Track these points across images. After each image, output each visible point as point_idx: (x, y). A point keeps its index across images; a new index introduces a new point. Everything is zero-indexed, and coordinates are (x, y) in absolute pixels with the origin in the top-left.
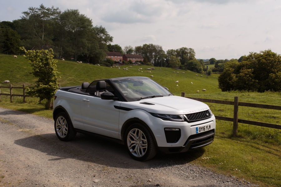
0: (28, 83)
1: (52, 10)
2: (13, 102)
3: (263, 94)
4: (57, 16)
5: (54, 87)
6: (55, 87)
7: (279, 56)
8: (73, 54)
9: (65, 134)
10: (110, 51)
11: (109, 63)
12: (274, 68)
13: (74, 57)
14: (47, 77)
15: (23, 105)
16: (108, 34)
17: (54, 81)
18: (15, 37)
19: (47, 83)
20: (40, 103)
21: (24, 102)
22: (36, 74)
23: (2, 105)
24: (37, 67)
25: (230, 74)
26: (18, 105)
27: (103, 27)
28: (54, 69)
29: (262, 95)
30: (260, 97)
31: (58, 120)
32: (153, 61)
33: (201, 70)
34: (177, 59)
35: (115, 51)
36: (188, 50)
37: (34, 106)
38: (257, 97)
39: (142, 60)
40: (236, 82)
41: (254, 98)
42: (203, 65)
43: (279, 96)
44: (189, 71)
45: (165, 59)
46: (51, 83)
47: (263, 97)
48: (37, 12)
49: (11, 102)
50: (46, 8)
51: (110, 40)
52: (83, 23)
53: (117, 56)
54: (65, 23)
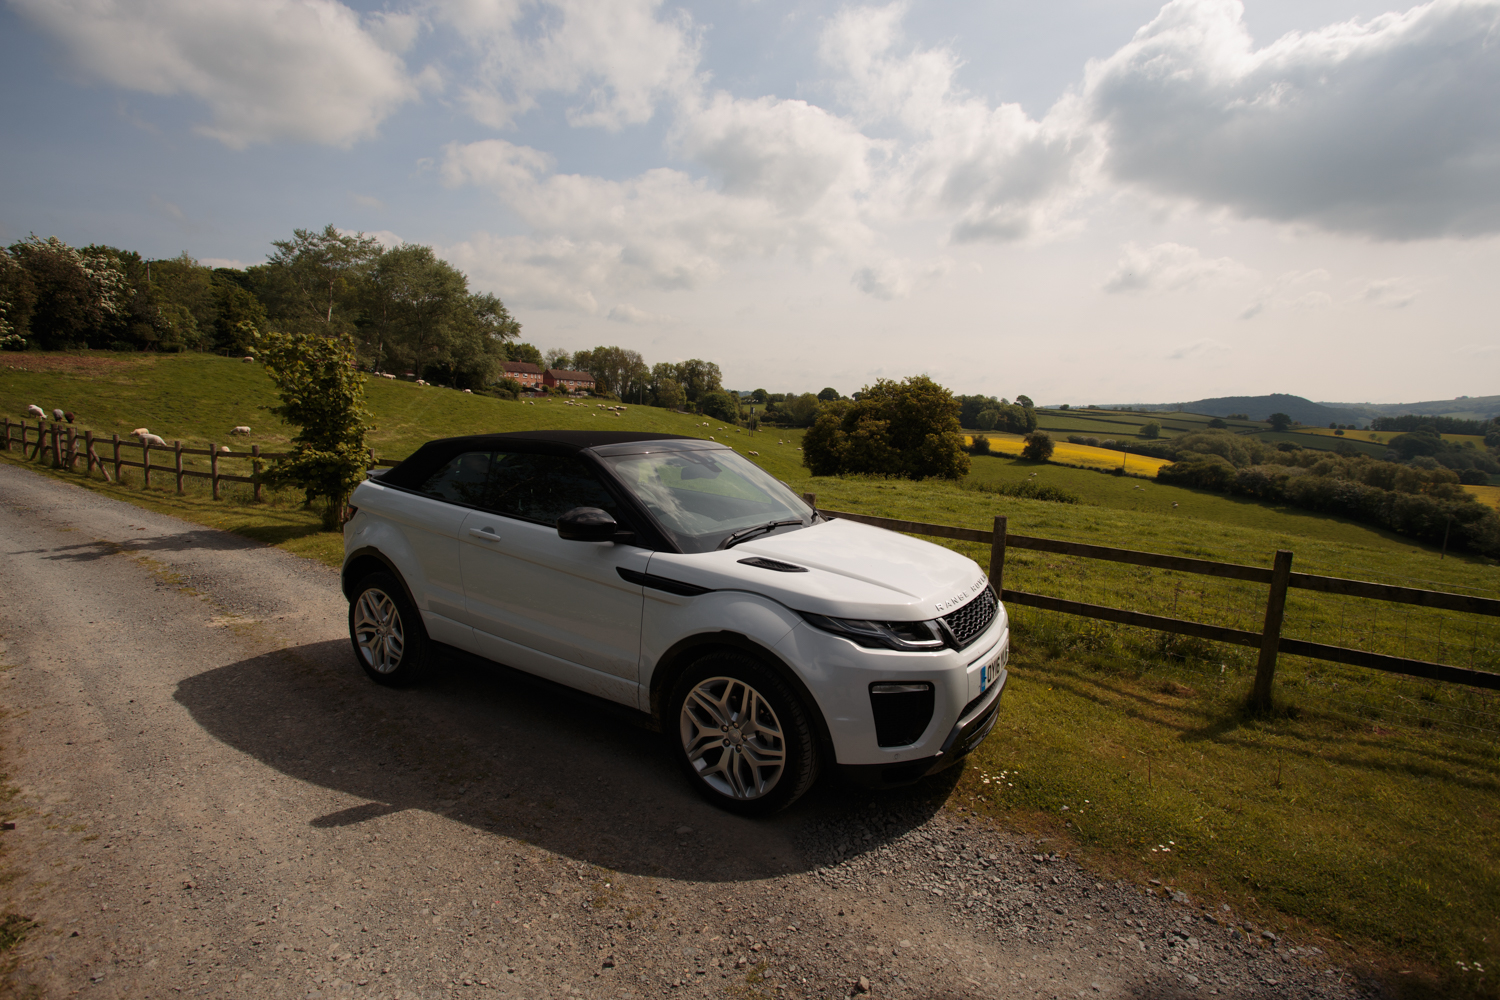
0: (283, 437)
1: (358, 244)
2: (221, 499)
4: (371, 261)
5: (353, 457)
6: (355, 460)
8: (413, 362)
9: (393, 661)
10: (512, 360)
11: (510, 390)
12: (935, 422)
13: (415, 372)
14: (330, 424)
15: (250, 511)
16: (508, 314)
17: (357, 440)
18: (249, 309)
19: (330, 446)
20: (307, 506)
21: (257, 500)
22: (291, 414)
23: (183, 508)
24: (294, 391)
25: (833, 429)
26: (236, 513)
27: (496, 297)
28: (354, 400)
31: (361, 600)
32: (618, 390)
33: (734, 417)
34: (678, 388)
35: (523, 361)
36: (704, 367)
37: (287, 516)
39: (592, 386)
40: (847, 450)
42: (738, 405)
44: (710, 418)
45: (649, 387)
46: (342, 446)
48: (314, 245)
49: (216, 498)
50: (341, 238)
51: (512, 333)
52: (442, 284)
53: (529, 373)
54: (392, 281)
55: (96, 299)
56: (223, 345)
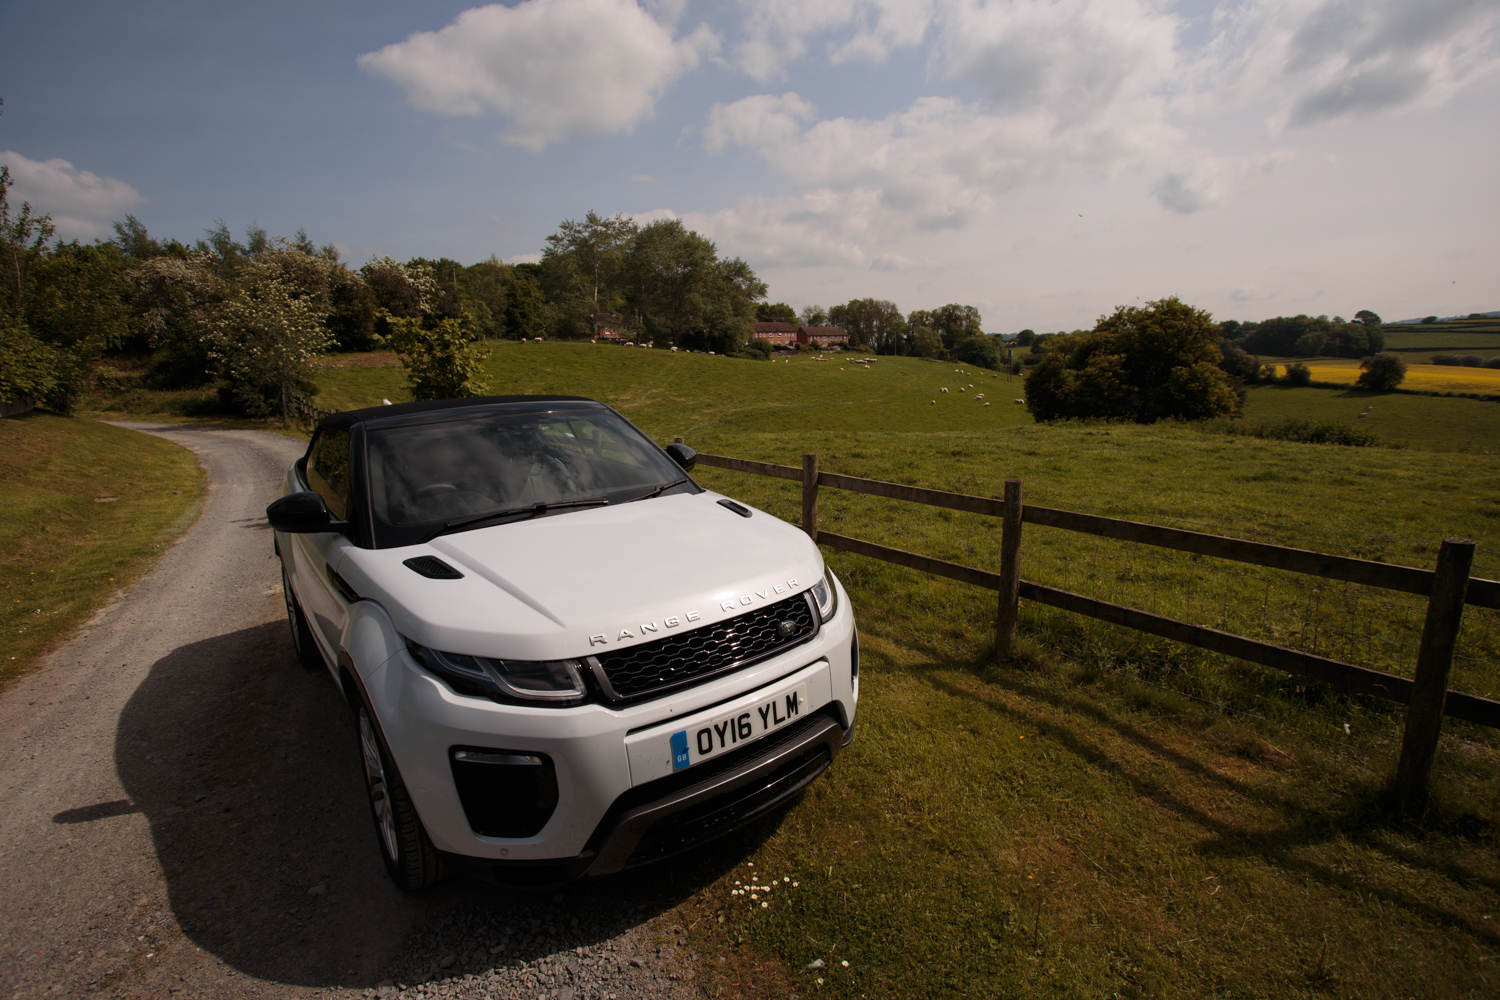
1: (617, 225)
3: (1149, 428)
4: (628, 240)
7: (1200, 316)
8: (669, 331)
10: (765, 320)
11: (761, 351)
12: (1185, 352)
13: (670, 340)
16: (754, 276)
25: (1059, 369)
27: (743, 260)
29: (1148, 433)
30: (1142, 439)
32: (873, 342)
33: (995, 362)
34: (934, 335)
35: (778, 321)
36: (961, 311)
38: (1131, 439)
39: (846, 340)
40: (1075, 392)
41: (1123, 445)
42: (1001, 349)
43: (1200, 434)
44: (965, 364)
45: (905, 337)
47: (1149, 439)
48: (580, 232)
50: (602, 221)
51: (760, 294)
52: (691, 254)
53: (783, 332)
54: (647, 257)
55: (417, 302)
56: (513, 331)
